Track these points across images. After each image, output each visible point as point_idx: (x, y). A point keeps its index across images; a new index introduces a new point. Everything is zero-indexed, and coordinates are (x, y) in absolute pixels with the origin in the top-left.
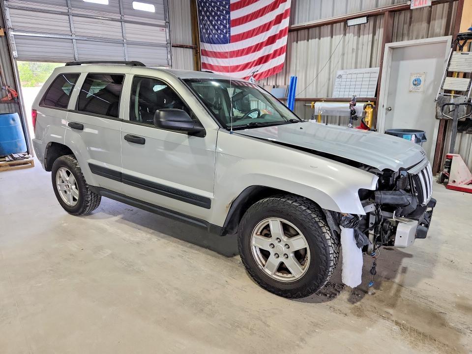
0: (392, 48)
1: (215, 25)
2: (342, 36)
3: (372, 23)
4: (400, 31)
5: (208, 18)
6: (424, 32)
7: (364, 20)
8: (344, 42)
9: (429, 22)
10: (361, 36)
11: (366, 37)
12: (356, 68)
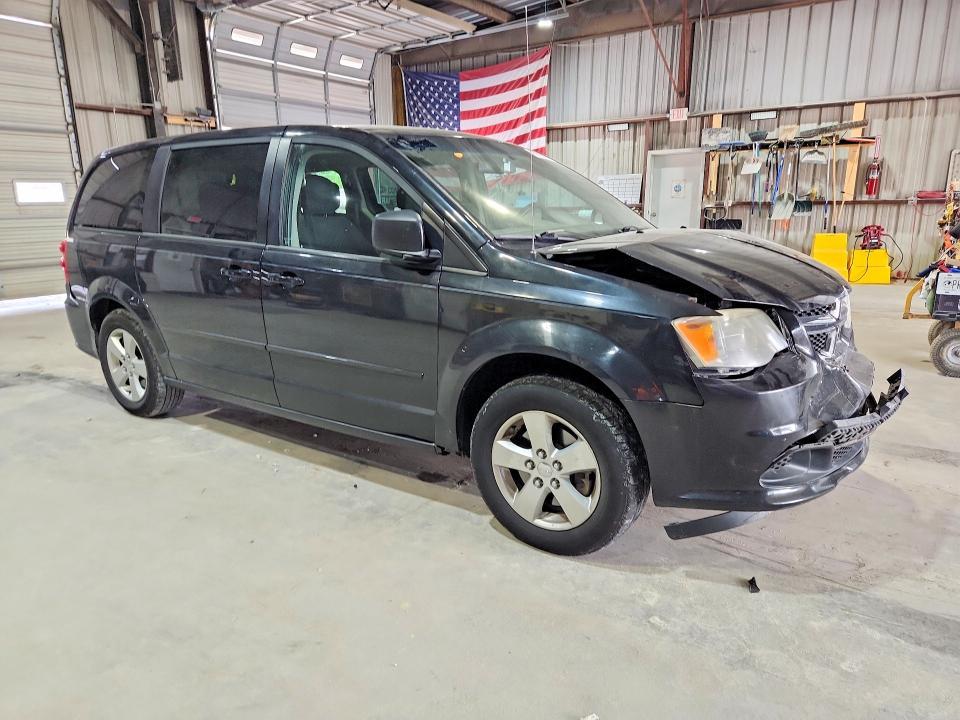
0: (654, 156)
1: (435, 114)
2: (601, 140)
3: (632, 129)
4: (660, 141)
5: (424, 105)
6: (680, 142)
7: (626, 126)
8: (604, 146)
9: (685, 134)
10: (622, 142)
11: (627, 142)
12: (618, 173)
